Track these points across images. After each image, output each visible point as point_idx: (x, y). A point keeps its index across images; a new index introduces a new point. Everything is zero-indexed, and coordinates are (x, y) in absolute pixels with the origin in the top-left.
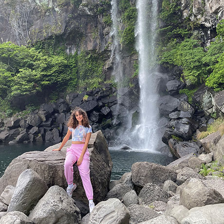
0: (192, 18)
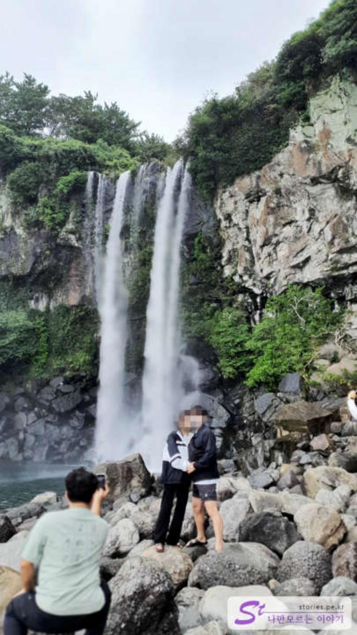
0: (237, 279)
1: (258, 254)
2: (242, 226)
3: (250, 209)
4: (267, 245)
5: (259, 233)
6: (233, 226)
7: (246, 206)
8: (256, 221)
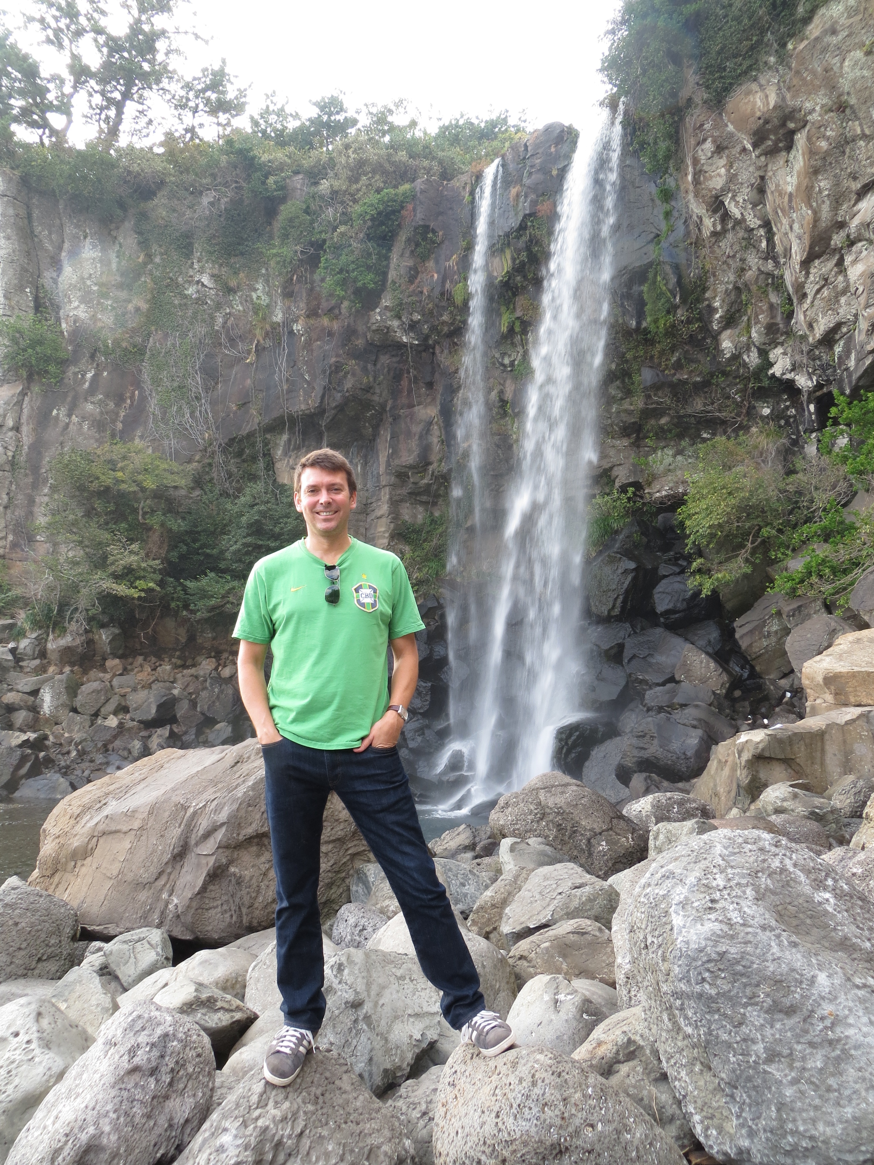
0: (752, 359)
1: (800, 288)
2: (753, 221)
3: (770, 174)
4: (818, 257)
5: (796, 226)
6: (733, 228)
7: (759, 168)
8: (786, 199)
